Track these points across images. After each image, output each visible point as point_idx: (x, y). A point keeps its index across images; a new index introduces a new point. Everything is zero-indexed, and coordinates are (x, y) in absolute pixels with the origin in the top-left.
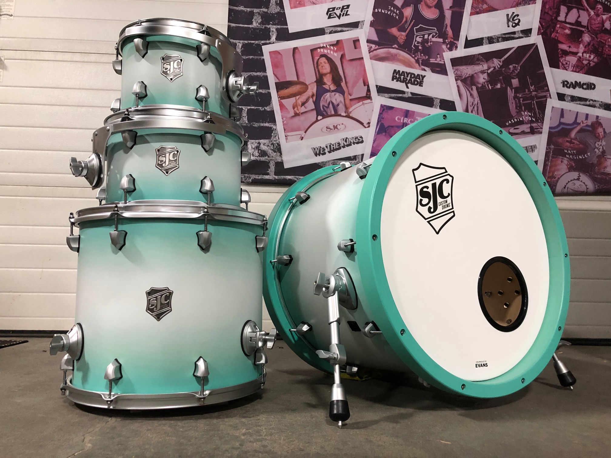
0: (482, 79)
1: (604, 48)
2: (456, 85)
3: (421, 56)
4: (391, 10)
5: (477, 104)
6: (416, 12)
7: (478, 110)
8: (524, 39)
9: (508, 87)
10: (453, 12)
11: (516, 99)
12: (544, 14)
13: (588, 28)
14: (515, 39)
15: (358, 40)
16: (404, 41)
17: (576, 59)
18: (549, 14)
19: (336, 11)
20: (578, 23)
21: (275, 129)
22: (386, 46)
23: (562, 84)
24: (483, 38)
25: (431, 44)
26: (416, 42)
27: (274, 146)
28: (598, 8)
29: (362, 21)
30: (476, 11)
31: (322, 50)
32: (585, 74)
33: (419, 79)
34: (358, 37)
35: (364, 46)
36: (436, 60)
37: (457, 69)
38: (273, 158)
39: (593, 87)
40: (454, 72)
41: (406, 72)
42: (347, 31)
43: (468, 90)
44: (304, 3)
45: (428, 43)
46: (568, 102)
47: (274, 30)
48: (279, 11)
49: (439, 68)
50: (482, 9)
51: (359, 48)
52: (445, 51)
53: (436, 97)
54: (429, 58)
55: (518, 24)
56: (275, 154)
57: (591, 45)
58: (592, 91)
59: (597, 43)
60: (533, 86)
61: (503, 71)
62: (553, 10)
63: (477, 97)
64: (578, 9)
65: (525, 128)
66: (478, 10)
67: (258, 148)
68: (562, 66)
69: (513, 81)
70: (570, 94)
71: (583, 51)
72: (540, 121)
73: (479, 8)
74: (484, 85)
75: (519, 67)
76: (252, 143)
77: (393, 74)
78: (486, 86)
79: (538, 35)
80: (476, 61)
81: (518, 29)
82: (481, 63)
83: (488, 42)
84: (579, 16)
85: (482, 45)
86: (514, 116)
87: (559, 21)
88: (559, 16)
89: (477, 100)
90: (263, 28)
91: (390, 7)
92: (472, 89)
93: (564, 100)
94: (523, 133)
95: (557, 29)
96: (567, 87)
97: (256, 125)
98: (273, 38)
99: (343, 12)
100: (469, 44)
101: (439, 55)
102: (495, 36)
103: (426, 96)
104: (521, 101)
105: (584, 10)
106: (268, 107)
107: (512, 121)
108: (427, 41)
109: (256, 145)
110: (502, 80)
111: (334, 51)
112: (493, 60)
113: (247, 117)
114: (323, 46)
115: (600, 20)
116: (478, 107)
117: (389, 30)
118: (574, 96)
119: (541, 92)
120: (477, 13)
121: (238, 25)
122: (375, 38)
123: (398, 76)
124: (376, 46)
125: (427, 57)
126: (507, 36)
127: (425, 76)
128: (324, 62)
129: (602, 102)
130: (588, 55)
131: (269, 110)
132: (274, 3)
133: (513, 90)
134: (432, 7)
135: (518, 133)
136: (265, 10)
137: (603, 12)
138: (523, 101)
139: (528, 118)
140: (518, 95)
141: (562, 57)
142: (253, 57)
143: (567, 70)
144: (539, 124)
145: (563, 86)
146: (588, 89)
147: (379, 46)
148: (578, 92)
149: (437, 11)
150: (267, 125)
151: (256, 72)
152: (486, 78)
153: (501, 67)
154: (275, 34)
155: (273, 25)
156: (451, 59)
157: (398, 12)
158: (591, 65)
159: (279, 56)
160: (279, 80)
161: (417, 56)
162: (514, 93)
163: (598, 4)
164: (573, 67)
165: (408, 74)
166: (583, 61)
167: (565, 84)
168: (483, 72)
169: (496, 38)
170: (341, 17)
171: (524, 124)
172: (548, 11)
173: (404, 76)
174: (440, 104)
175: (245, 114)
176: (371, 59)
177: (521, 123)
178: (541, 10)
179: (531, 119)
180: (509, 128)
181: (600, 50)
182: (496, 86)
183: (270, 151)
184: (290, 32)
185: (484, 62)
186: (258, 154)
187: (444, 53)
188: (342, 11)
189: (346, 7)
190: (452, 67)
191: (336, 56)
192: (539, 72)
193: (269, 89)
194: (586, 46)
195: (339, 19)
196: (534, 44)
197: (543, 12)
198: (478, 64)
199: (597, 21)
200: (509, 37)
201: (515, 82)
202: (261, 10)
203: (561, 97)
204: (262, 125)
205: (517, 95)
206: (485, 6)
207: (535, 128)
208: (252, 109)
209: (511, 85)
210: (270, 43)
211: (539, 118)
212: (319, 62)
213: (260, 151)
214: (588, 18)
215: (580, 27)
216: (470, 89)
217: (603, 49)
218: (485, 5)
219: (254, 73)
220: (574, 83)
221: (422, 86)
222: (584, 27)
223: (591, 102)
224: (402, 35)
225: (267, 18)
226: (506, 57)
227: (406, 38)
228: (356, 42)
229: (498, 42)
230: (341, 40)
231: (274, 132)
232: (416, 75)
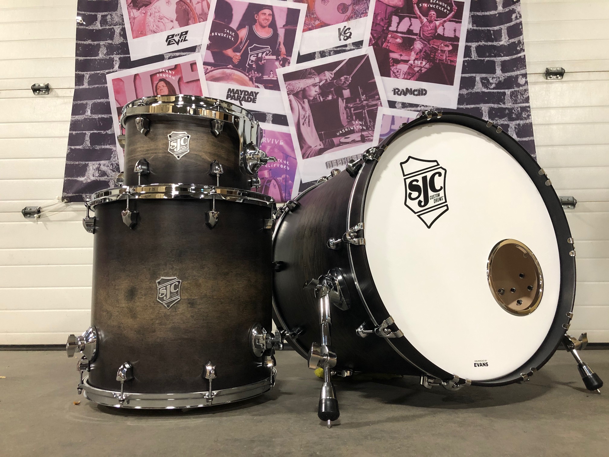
0: (314, 92)
1: (437, 53)
2: (288, 100)
3: (254, 74)
4: (227, 33)
5: (309, 117)
6: (251, 33)
7: (309, 122)
8: (356, 51)
9: (340, 99)
10: (286, 30)
11: (347, 109)
12: (376, 26)
13: (420, 36)
14: (347, 51)
15: (196, 63)
16: (239, 60)
17: (408, 66)
18: (381, 25)
19: (175, 38)
20: (410, 32)
21: (115, 151)
22: (221, 67)
23: (393, 91)
24: (315, 52)
25: (264, 62)
26: (250, 61)
27: (113, 166)
28: (431, 14)
29: (199, 45)
30: (308, 28)
31: (161, 75)
32: (416, 80)
33: (253, 96)
34: (195, 60)
35: (200, 68)
36: (269, 77)
37: (289, 84)
38: (113, 178)
39: (424, 92)
40: (286, 87)
41: (240, 91)
42: (185, 55)
43: (300, 104)
44: (146, 33)
45: (261, 61)
46: (399, 109)
47: (118, 59)
48: (122, 41)
49: (271, 84)
50: (315, 25)
51: (196, 71)
52: (278, 67)
53: (268, 112)
54: (263, 75)
55: (349, 37)
56: (114, 173)
57: (423, 52)
58: (423, 96)
59: (430, 49)
60: (364, 96)
61: (335, 83)
62: (384, 21)
63: (309, 110)
64: (410, 18)
65: (356, 136)
66: (310, 26)
67: (98, 169)
68: (394, 75)
69: (344, 91)
70: (401, 101)
71: (414, 58)
72: (370, 129)
73: (311, 24)
74: (315, 97)
75: (350, 79)
76: (93, 165)
77: (228, 92)
78: (318, 98)
79: (369, 46)
80: (308, 75)
81: (349, 41)
82: (313, 77)
83: (320, 57)
84: (411, 25)
85: (315, 59)
86: (345, 126)
87: (391, 31)
88: (391, 26)
89: (309, 112)
90: (108, 58)
91: (226, 30)
92: (304, 102)
93: (395, 107)
94: (354, 141)
95: (388, 38)
96: (398, 94)
97: (98, 147)
98: (116, 67)
99: (182, 38)
100: (302, 59)
101: (272, 71)
102: (327, 50)
103: (259, 112)
104: (352, 111)
105: (416, 18)
106: (109, 130)
107: (343, 130)
108: (260, 59)
109: (97, 166)
110: (334, 91)
111: (172, 75)
112: (324, 73)
113: (89, 141)
114: (162, 71)
115: (433, 26)
116: (309, 119)
117: (224, 51)
118: (405, 103)
119: (372, 100)
120: (310, 29)
121: (86, 58)
122: (211, 60)
123: (232, 94)
124: (212, 68)
125: (260, 75)
126: (338, 49)
127: (258, 93)
128: (163, 86)
129: (433, 107)
130: (420, 62)
131: (110, 133)
132: (118, 35)
133: (345, 101)
134: (266, 27)
135: (349, 142)
136: (110, 42)
137: (436, 18)
138: (354, 111)
139: (359, 127)
140: (349, 105)
141: (393, 65)
142: (98, 85)
143: (398, 78)
144: (370, 132)
145: (395, 94)
146: (420, 95)
147: (214, 68)
148: (409, 99)
149: (271, 31)
150: (108, 147)
151: (100, 99)
152: (318, 90)
153: (333, 79)
154: (118, 63)
155: (116, 55)
156: (284, 75)
157: (233, 34)
158: (423, 71)
159: (121, 83)
160: (120, 105)
161: (251, 74)
162: (346, 103)
163: (431, 10)
164: (404, 75)
165: (241, 92)
166: (414, 67)
167: (396, 92)
168: (314, 85)
169: (328, 51)
170: (180, 43)
171: (354, 133)
172: (380, 22)
173: (238, 94)
174: (272, 119)
175: (87, 138)
176: (207, 80)
177: (352, 132)
178: (373, 22)
179: (361, 128)
180: (339, 138)
181: (432, 56)
182: (327, 98)
183: (110, 171)
184: (132, 60)
185: (315, 75)
186: (98, 175)
187: (277, 70)
188: (180, 38)
189: (184, 33)
190: (284, 82)
191: (173, 80)
192: (370, 81)
193: (111, 114)
194: (418, 53)
195: (178, 45)
196: (366, 55)
197: (375, 24)
198: (311, 77)
199: (430, 27)
200: (341, 50)
201: (347, 93)
202: (107, 42)
203: (392, 104)
204: (103, 147)
205: (347, 105)
206: (317, 22)
207: (365, 136)
208: (95, 133)
209: (342, 96)
210: (114, 72)
211: (370, 126)
212: (158, 86)
213: (100, 172)
214: (421, 26)
215: (412, 35)
216: (302, 103)
217: (435, 55)
218: (317, 20)
219: (97, 100)
220: (405, 90)
221: (255, 103)
222: (416, 35)
223: (422, 108)
224: (236, 55)
225: (111, 49)
226: (337, 69)
227: (240, 58)
228: (193, 65)
229: (330, 55)
230: (179, 64)
231: (113, 153)
232: (250, 92)
